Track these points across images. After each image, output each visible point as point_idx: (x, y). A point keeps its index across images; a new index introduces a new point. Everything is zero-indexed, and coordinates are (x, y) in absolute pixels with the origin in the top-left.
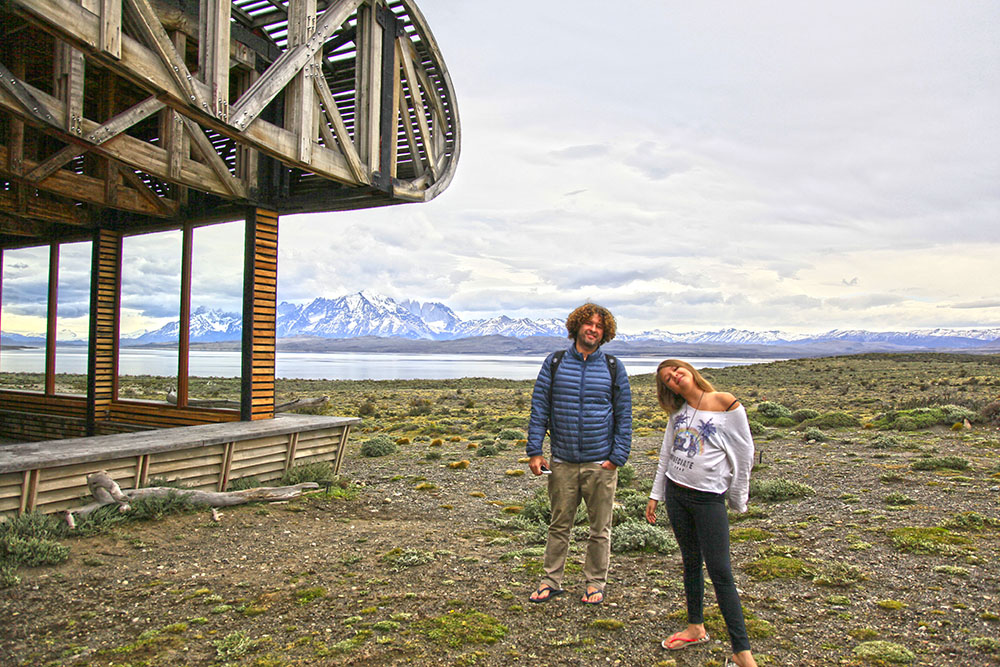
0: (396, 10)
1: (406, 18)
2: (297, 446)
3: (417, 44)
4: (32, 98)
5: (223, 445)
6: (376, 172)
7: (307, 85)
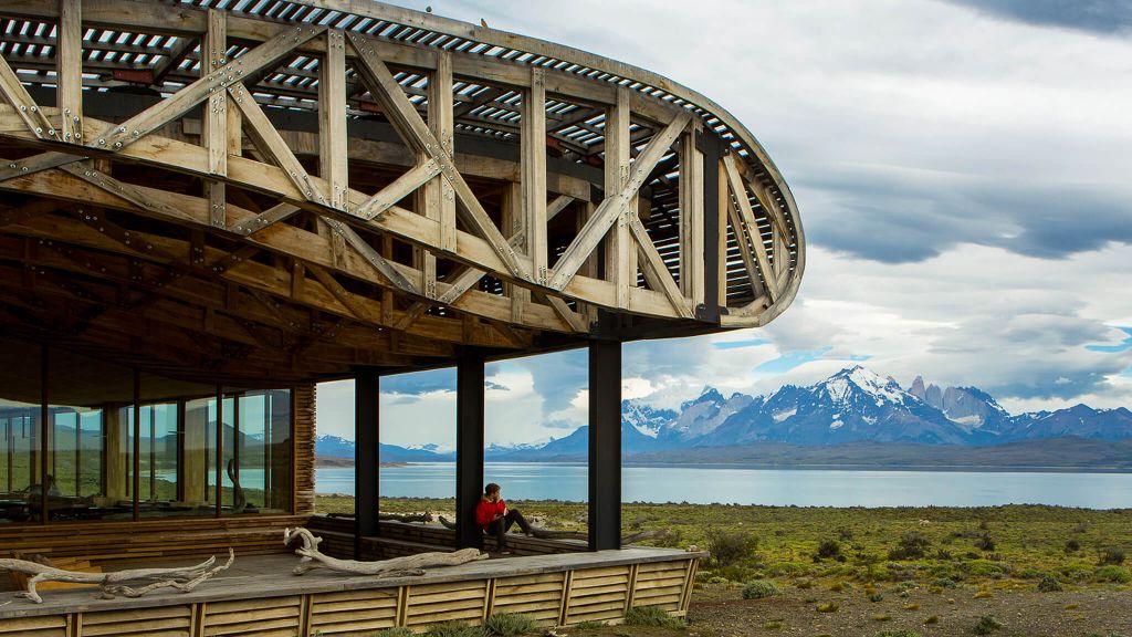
0: (718, 129)
1: (730, 135)
2: (637, 578)
3: (745, 158)
4: (396, 274)
5: (561, 572)
6: (701, 305)
7: (623, 235)
